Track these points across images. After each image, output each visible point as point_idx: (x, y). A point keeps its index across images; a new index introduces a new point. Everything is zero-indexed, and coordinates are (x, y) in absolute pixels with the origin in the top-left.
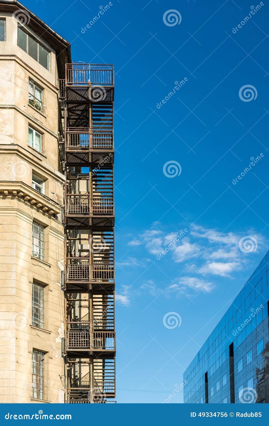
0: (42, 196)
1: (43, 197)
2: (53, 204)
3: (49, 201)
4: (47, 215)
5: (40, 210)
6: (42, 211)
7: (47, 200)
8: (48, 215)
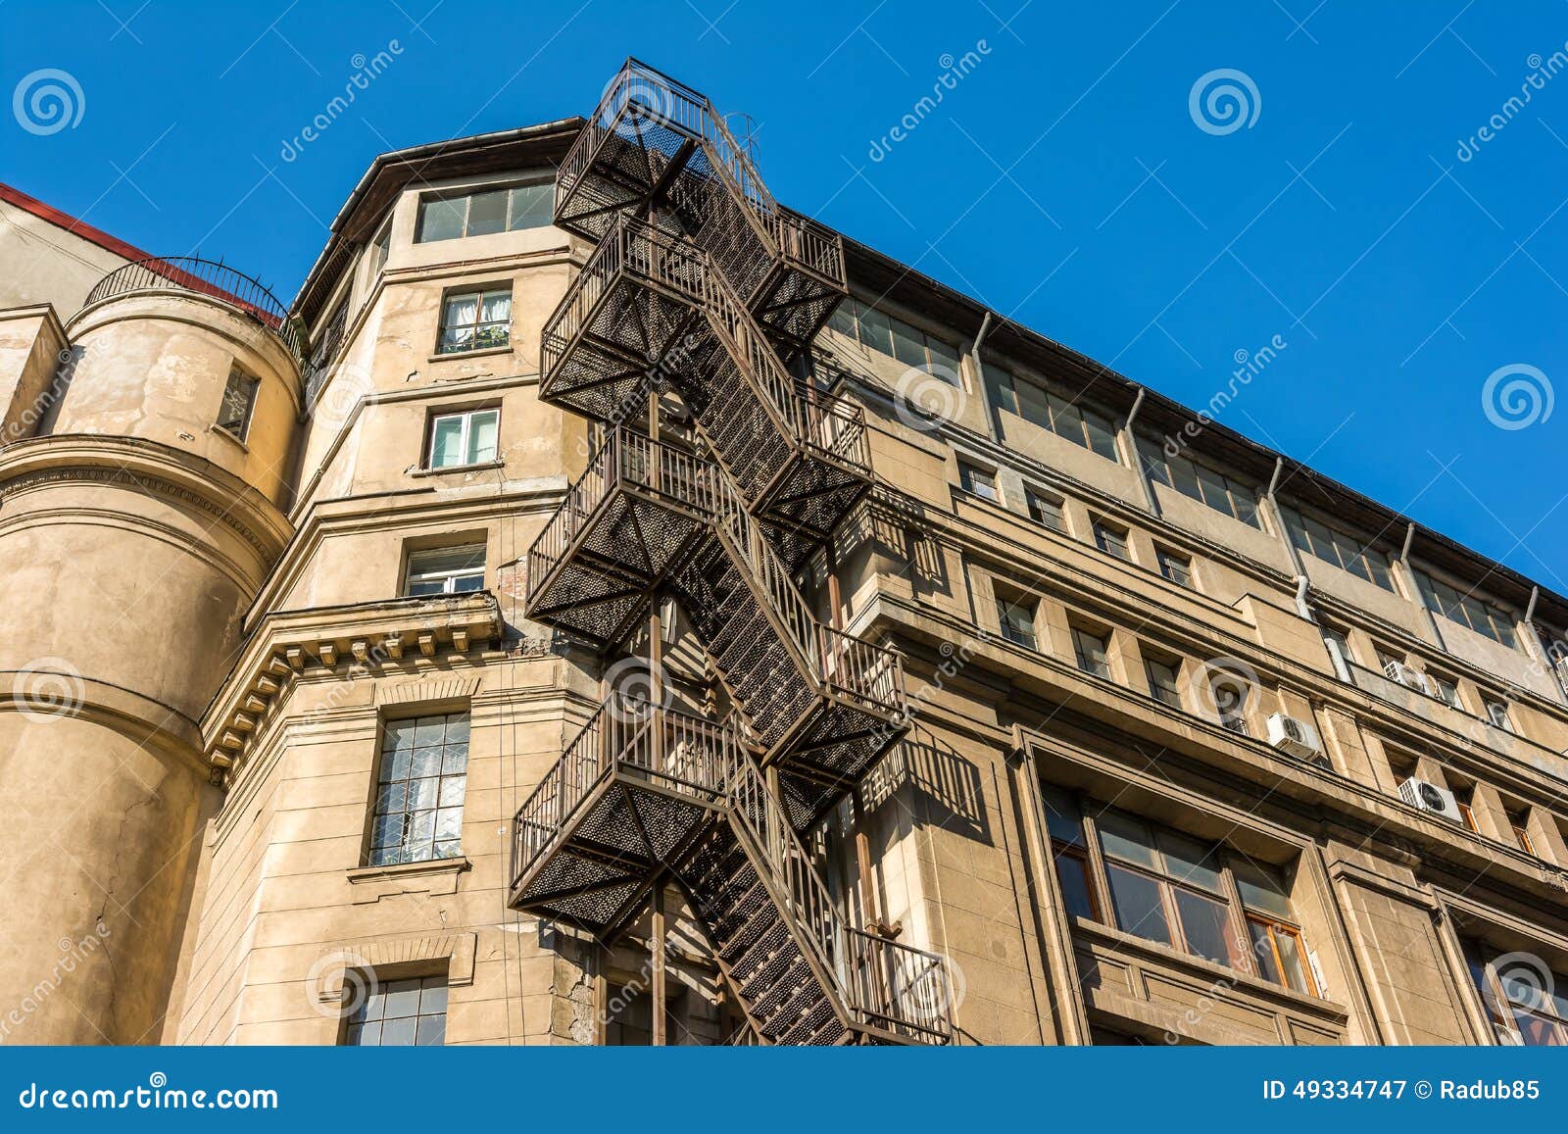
0: (379, 609)
1: (388, 608)
2: (442, 607)
3: (420, 610)
4: (460, 661)
5: (418, 662)
6: (427, 661)
7: (412, 611)
8: (462, 658)
